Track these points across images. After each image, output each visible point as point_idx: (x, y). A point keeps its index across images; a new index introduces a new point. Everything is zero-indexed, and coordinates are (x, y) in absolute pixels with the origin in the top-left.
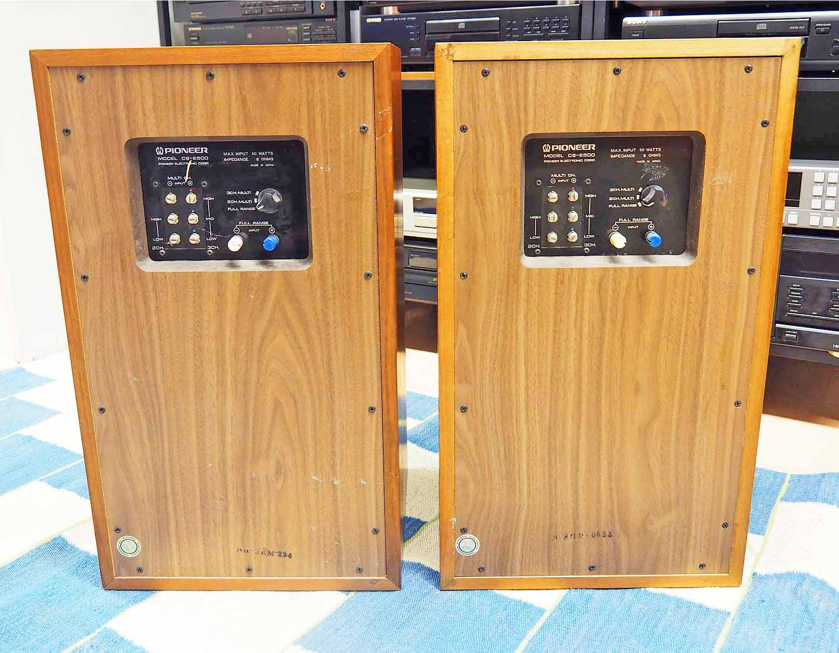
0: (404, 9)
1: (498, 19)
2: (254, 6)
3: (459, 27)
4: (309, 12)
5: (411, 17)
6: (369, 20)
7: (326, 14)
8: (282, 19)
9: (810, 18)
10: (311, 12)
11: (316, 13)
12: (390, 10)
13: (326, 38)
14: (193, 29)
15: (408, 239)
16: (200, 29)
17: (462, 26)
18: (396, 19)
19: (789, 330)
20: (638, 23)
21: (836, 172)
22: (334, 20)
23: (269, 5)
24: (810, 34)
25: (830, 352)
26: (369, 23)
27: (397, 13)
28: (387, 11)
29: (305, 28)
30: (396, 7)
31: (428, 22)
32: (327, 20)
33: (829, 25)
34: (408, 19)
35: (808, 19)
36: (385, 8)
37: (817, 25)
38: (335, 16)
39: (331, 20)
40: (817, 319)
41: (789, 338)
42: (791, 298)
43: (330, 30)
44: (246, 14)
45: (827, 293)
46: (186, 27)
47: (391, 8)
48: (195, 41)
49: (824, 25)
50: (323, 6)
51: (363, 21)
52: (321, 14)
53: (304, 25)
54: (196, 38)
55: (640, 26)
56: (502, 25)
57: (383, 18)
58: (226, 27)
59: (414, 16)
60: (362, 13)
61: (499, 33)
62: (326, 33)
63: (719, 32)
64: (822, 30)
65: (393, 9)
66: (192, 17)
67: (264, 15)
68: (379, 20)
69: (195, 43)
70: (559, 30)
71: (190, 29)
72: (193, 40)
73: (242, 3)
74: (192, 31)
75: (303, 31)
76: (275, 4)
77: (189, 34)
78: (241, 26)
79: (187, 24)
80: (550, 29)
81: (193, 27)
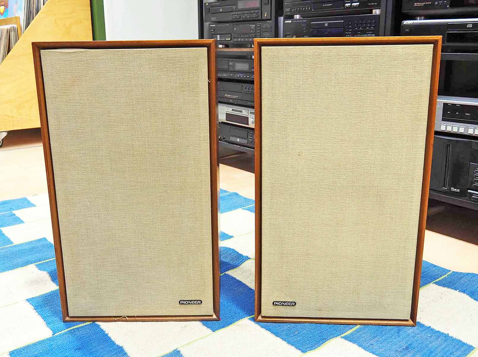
1: (343, 21)
2: (237, 15)
3: (325, 26)
5: (304, 20)
6: (286, 22)
7: (267, 19)
8: (250, 21)
10: (261, 18)
11: (263, 18)
13: (267, 31)
19: (474, 194)
23: (243, 14)
28: (296, 17)
29: (259, 25)
31: (311, 23)
32: (267, 22)
36: (295, 15)
38: (271, 20)
39: (269, 21)
41: (474, 198)
42: (475, 176)
43: (269, 27)
44: (234, 19)
46: (209, 25)
50: (266, 15)
51: (284, 21)
52: (265, 18)
53: (257, 24)
55: (410, 25)
56: (345, 24)
58: (226, 25)
59: (305, 20)
61: (343, 28)
62: (267, 28)
65: (299, 16)
66: (212, 20)
67: (241, 19)
69: (212, 33)
70: (370, 27)
71: (211, 26)
72: (212, 31)
73: (232, 13)
74: (212, 26)
75: (257, 27)
76: (246, 14)
77: (210, 28)
78: (232, 24)
79: (210, 23)
80: (366, 27)
81: (212, 25)
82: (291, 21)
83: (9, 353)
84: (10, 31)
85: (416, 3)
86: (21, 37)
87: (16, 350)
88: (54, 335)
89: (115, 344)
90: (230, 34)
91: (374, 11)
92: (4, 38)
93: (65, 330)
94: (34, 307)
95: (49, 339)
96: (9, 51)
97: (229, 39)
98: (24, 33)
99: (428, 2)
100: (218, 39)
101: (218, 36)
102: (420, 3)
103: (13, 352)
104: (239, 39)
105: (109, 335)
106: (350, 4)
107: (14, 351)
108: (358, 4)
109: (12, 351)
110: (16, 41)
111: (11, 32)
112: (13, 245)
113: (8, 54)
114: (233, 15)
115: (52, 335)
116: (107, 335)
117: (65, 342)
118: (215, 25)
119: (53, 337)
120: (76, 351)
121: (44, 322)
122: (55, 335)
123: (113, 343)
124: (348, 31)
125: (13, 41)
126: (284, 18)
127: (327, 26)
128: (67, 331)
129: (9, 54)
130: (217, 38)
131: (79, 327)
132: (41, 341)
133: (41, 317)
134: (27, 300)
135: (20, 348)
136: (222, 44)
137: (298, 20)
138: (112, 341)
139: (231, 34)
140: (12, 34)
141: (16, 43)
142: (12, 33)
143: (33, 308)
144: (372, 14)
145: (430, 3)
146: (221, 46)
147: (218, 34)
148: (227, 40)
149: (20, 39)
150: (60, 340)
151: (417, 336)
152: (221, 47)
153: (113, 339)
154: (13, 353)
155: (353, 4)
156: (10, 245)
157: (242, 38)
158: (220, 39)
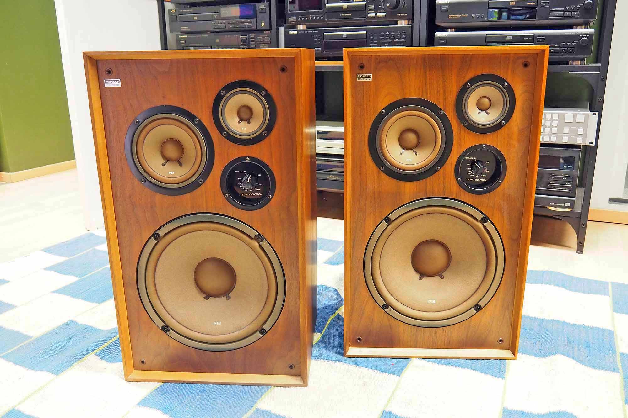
1: (365, 32)
2: (221, 24)
3: (343, 37)
4: (254, 27)
5: (314, 30)
6: (290, 32)
7: (264, 29)
8: (240, 31)
9: (534, 34)
10: (256, 28)
11: (260, 28)
12: (301, 27)
13: (265, 42)
14: (182, 36)
15: (319, 155)
16: (186, 36)
17: (345, 36)
18: (306, 32)
20: (443, 36)
21: (550, 113)
22: (269, 32)
23: (230, 23)
24: (534, 42)
25: (548, 207)
26: (289, 34)
27: (305, 28)
28: (299, 28)
29: (252, 36)
30: (305, 25)
31: (325, 34)
32: (265, 32)
33: (544, 37)
34: (313, 32)
35: (533, 35)
36: (298, 26)
37: (538, 37)
38: (270, 30)
39: (268, 32)
40: (542, 190)
43: (267, 38)
44: (216, 28)
45: (546, 176)
46: (177, 35)
47: (301, 26)
48: (183, 43)
49: (542, 37)
50: (263, 24)
51: (286, 33)
52: (262, 28)
53: (250, 35)
55: (445, 37)
56: (368, 36)
57: (298, 31)
58: (203, 35)
59: (316, 30)
60: (285, 29)
61: (366, 40)
62: (264, 39)
63: (487, 41)
64: (541, 40)
65: (303, 26)
66: (181, 29)
67: (227, 29)
68: (296, 32)
69: (183, 45)
70: (400, 39)
71: (180, 37)
73: (213, 22)
75: (250, 38)
76: (234, 23)
77: (179, 39)
78: (212, 35)
79: (178, 33)
80: (395, 38)
85: (451, 15)
90: (209, 46)
91: (399, 22)
99: (465, 14)
102: (455, 16)
106: (374, 15)
108: (384, 14)
114: (214, 24)
124: (373, 43)
139: (212, 46)
144: (398, 25)
145: (467, 15)
147: (192, 47)
155: (378, 14)
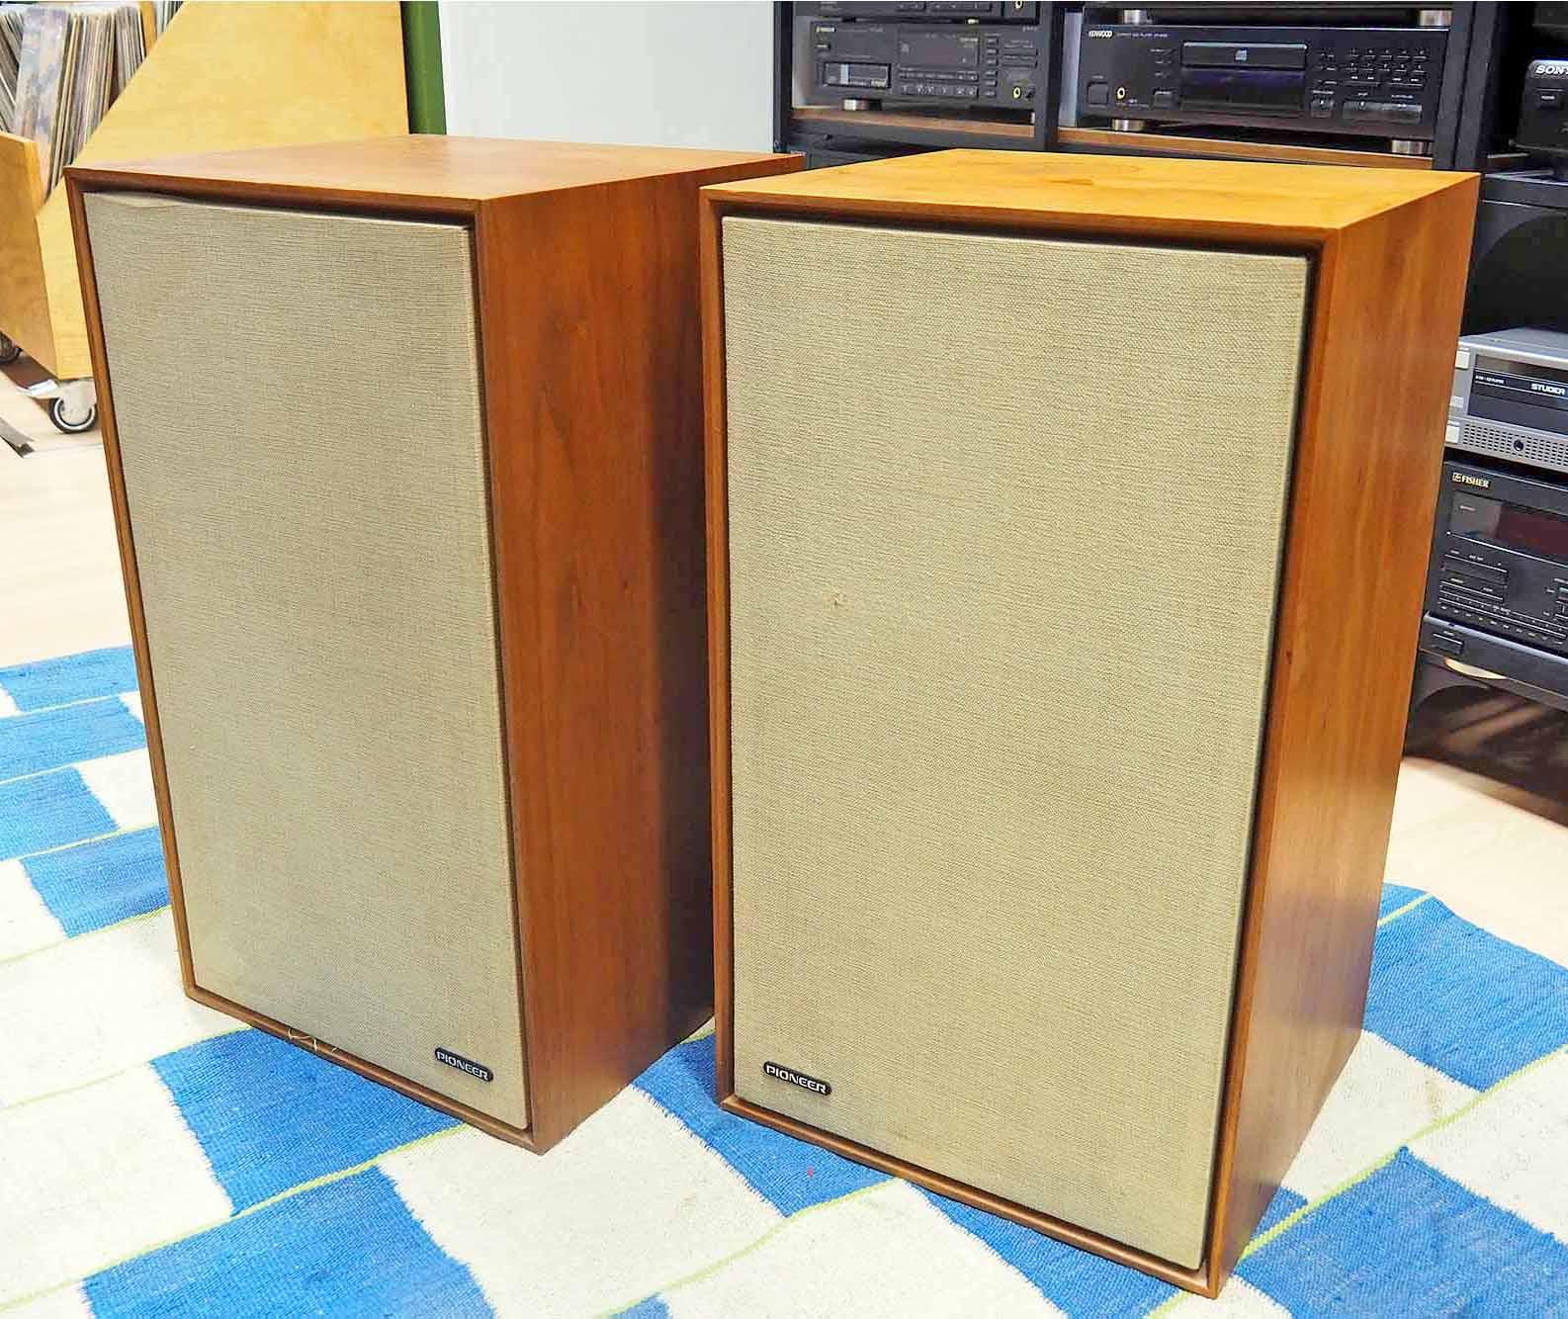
0: (1160, 17)
1: (1303, 47)
4: (996, 12)
5: (1159, 32)
6: (1091, 34)
7: (1022, 17)
10: (1000, 13)
12: (1135, 17)
13: (1023, 62)
18: (1142, 35)
27: (1146, 23)
29: (990, 41)
30: (1145, 12)
31: (1187, 44)
32: (1024, 29)
34: (1156, 35)
36: (1126, 11)
38: (1037, 23)
39: (1031, 28)
43: (1028, 47)
44: (902, 10)
46: (813, 26)
47: (1137, 14)
51: (1084, 34)
52: (1017, 16)
53: (987, 35)
54: (825, 46)
56: (1310, 59)
57: (1119, 31)
58: (871, 30)
59: (1164, 31)
62: (1022, 52)
67: (928, 14)
68: (1111, 34)
69: (824, 55)
70: (1406, 77)
71: (818, 30)
72: (822, 50)
74: (824, 30)
75: (986, 45)
77: (816, 38)
78: (893, 28)
79: (815, 19)
80: (1390, 75)
81: (824, 26)
82: (1109, 34)
83: (82, 1284)
84: (118, 21)
86: (156, 46)
87: (105, 1272)
88: (238, 1216)
89: (445, 1255)
90: (886, 65)
91: (1424, 13)
92: (95, 49)
93: (274, 1195)
94: (174, 1094)
95: (219, 1232)
96: (114, 95)
97: (883, 84)
98: (165, 32)
100: (844, 80)
101: (845, 69)
103: (97, 1279)
104: (920, 87)
105: (425, 1227)
107: (98, 1275)
109: (94, 1277)
110: (139, 60)
111: (121, 28)
112: (117, 834)
113: (110, 106)
115: (234, 1215)
116: (417, 1225)
117: (275, 1245)
118: (833, 29)
119: (232, 1222)
120: (312, 1284)
121: (206, 1157)
122: (242, 1213)
123: (437, 1253)
124: (1321, 87)
125: (127, 62)
126: (1085, 21)
127: (1245, 62)
128: (284, 1201)
129: (113, 106)
130: (838, 75)
131: (322, 1184)
132: (192, 1237)
133: (197, 1138)
134: (153, 1063)
135: (121, 1265)
136: (857, 99)
137: (1135, 32)
138: (435, 1247)
139: (890, 66)
140: (125, 36)
141: (138, 66)
142: (125, 32)
143: (172, 1098)
144: (1419, 27)
146: (852, 105)
147: (845, 63)
148: (877, 88)
149: (151, 54)
150: (258, 1236)
151: (1503, 1270)
152: (854, 108)
153: (438, 1238)
154: (96, 1284)
156: (105, 836)
157: (931, 81)
158: (849, 80)
